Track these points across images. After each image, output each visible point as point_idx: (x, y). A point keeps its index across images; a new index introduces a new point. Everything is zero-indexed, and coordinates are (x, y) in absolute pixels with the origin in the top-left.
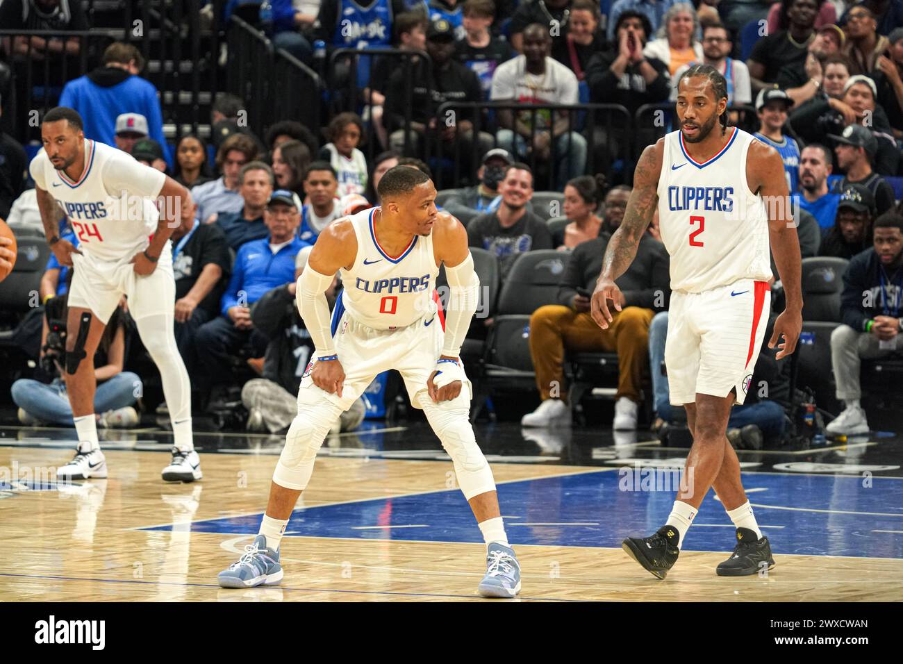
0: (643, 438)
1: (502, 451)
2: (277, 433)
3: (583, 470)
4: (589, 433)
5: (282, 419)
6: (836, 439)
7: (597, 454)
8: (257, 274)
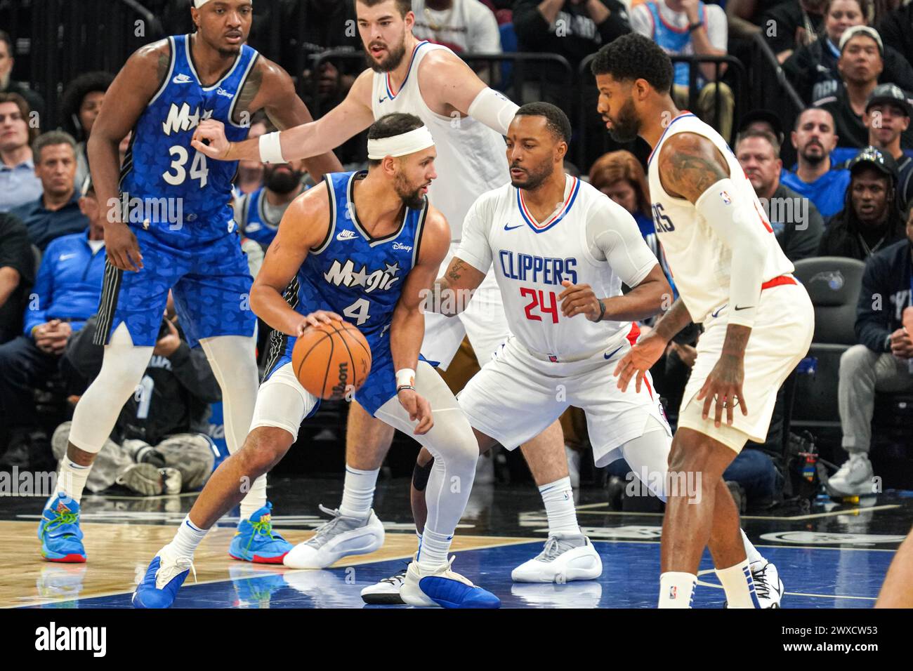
0: (587, 499)
1: (398, 517)
2: (100, 493)
3: (507, 541)
4: (515, 493)
5: (107, 474)
6: (843, 501)
7: (526, 519)
8: (72, 279)
